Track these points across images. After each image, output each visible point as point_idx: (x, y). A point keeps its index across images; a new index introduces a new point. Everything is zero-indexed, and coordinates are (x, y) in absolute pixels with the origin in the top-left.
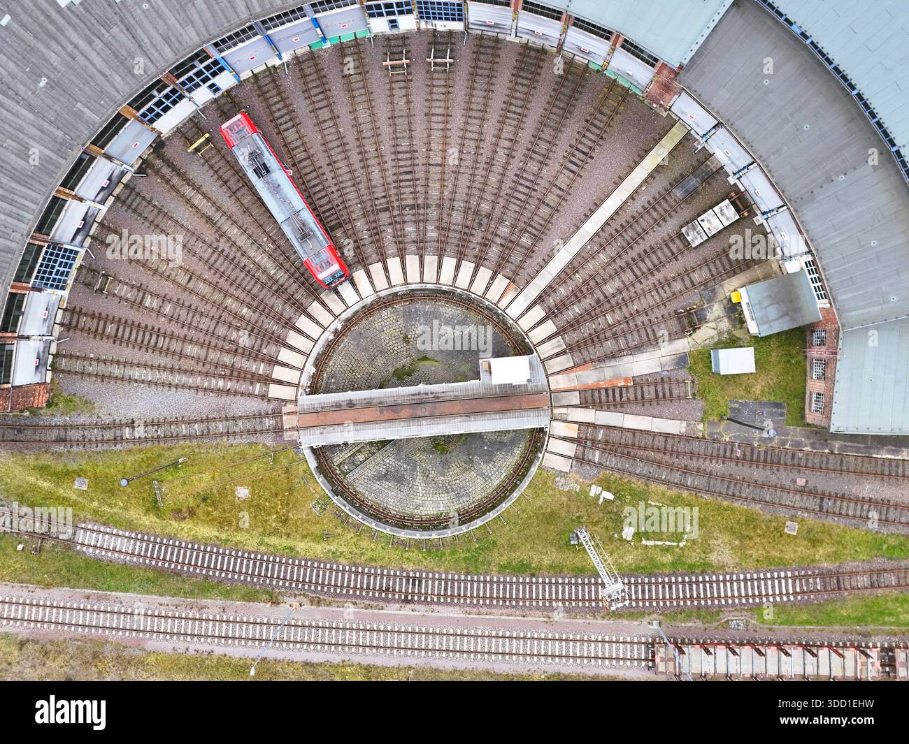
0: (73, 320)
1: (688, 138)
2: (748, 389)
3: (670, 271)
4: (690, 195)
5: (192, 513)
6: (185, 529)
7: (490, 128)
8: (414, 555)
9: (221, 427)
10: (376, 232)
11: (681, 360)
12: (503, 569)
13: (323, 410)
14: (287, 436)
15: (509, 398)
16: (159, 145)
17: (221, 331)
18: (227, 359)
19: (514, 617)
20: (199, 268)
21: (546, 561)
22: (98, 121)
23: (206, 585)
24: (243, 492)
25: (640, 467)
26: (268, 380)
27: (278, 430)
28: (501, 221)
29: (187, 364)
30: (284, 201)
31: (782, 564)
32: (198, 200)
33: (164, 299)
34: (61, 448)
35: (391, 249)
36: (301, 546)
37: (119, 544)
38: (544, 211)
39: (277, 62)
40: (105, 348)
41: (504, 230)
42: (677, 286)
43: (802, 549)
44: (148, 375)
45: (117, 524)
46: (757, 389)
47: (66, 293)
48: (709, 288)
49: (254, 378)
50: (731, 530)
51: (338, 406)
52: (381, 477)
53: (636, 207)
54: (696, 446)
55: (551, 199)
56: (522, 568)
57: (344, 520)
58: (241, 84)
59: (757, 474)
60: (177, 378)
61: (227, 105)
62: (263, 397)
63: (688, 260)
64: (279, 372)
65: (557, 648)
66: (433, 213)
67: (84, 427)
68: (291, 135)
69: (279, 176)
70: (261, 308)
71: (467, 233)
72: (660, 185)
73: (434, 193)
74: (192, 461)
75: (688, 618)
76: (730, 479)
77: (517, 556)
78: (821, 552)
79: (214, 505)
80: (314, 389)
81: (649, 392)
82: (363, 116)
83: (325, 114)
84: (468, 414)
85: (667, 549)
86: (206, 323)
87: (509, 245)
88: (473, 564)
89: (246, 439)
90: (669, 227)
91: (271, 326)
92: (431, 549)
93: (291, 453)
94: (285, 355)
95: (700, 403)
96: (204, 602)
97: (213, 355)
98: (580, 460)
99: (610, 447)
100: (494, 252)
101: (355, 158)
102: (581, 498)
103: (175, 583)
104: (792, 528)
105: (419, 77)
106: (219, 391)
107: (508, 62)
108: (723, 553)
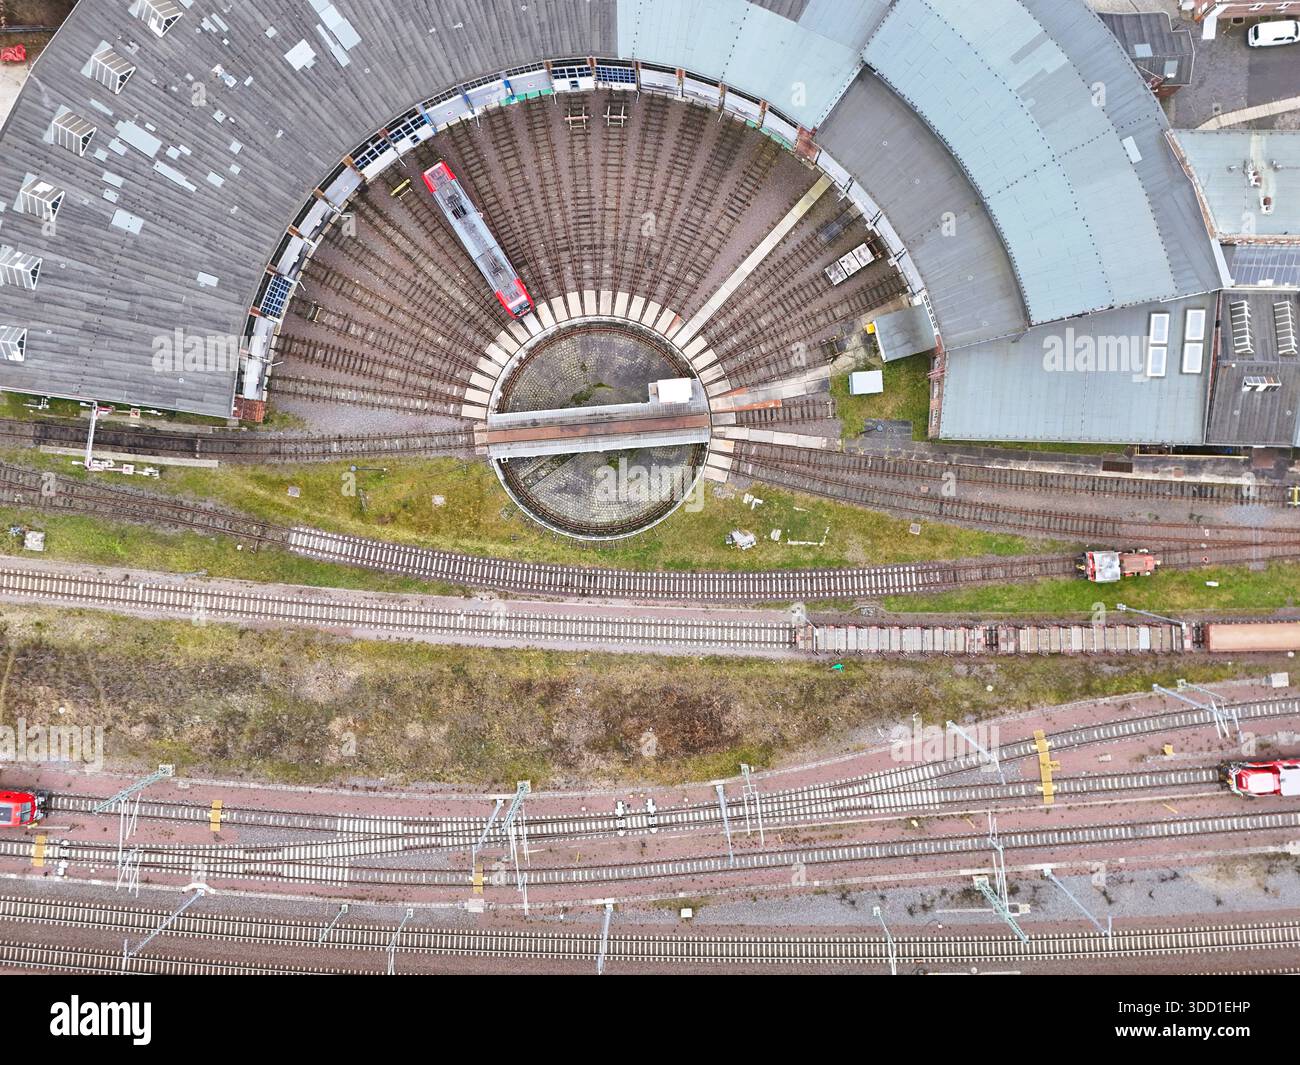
0: (285, 346)
1: (832, 189)
2: (880, 410)
3: (816, 306)
4: (834, 239)
5: (393, 518)
6: (388, 532)
7: (660, 177)
8: (591, 555)
9: (419, 442)
10: (557, 270)
11: (824, 385)
12: (667, 566)
13: (508, 429)
14: (478, 451)
15: (675, 417)
16: (363, 190)
17: (419, 356)
18: (424, 382)
19: (678, 608)
20: (400, 300)
21: (705, 559)
22: (325, 167)
23: (406, 582)
24: (439, 500)
25: (787, 478)
26: (461, 401)
27: (470, 446)
28: (669, 260)
29: (386, 386)
30: (479, 239)
31: (906, 560)
32: (398, 238)
33: (368, 328)
34: (276, 460)
35: (571, 284)
36: (491, 547)
37: (328, 545)
38: (707, 252)
39: (470, 116)
40: (314, 372)
41: (671, 269)
42: (822, 320)
43: (925, 547)
44: (353, 395)
45: (326, 527)
46: (888, 410)
47: (280, 321)
48: (849, 321)
49: (449, 399)
50: (864, 532)
51: (523, 425)
52: (561, 490)
53: (787, 249)
54: (835, 460)
55: (713, 241)
56: (683, 565)
57: (530, 525)
58: (437, 135)
59: (887, 483)
60: (379, 399)
61: (426, 154)
62: (457, 416)
63: (831, 297)
64: (470, 394)
65: (713, 633)
66: (608, 253)
67: (296, 441)
68: (482, 182)
69: (475, 217)
70: (454, 336)
71: (638, 272)
72: (807, 230)
73: (610, 235)
74: (394, 472)
75: (827, 606)
76: (863, 488)
77: (680, 555)
78: (940, 549)
79: (414, 511)
80: (501, 410)
81: (796, 413)
82: (547, 165)
83: (512, 163)
84: (638, 433)
85: (810, 548)
86: (405, 350)
87: (676, 282)
88: (642, 563)
89: (441, 454)
90: (814, 268)
91: (464, 353)
92: (606, 550)
93: (482, 466)
94: (476, 379)
95: (840, 422)
96: (405, 596)
97: (412, 378)
98: (735, 472)
99: (761, 461)
100: (662, 288)
101: (539, 202)
102: (735, 505)
103: (378, 580)
104: (915, 529)
105: (596, 130)
106: (417, 411)
107: (675, 120)
108: (856, 551)
